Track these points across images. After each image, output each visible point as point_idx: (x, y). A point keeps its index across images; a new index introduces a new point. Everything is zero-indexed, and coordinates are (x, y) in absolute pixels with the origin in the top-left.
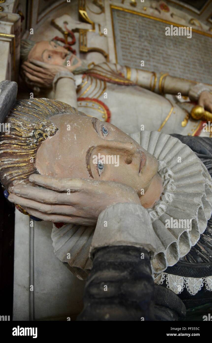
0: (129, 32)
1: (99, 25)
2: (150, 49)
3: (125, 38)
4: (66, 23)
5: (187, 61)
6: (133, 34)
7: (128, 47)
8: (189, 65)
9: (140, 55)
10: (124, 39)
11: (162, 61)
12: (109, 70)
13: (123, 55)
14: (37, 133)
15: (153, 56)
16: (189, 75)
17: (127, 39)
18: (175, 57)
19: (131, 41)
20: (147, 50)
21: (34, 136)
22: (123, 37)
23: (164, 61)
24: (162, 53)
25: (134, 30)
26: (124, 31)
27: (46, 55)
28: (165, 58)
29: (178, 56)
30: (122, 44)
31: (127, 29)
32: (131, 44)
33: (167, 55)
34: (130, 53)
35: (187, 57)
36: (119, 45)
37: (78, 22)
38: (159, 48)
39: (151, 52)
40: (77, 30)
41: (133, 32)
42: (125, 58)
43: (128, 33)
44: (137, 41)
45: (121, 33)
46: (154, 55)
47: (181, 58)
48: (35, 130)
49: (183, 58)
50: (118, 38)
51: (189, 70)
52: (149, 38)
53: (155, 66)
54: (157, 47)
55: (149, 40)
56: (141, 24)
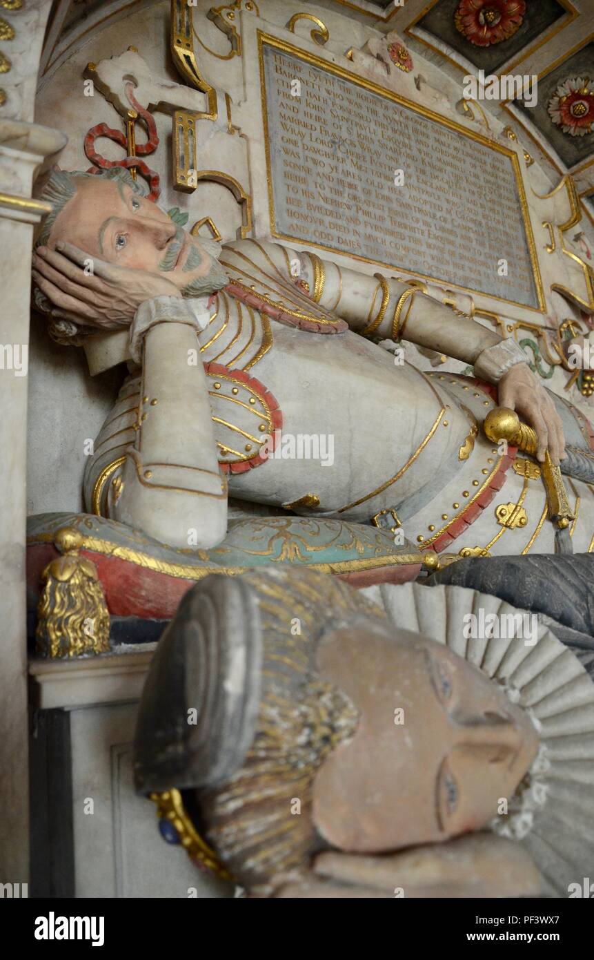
0: (305, 126)
1: (227, 98)
2: (359, 185)
3: (295, 143)
4: (131, 79)
5: (449, 226)
6: (316, 134)
7: (303, 174)
8: (451, 237)
9: (334, 202)
10: (291, 147)
11: (388, 224)
12: (271, 271)
13: (289, 200)
14: (316, 737)
15: (365, 207)
16: (451, 268)
17: (300, 150)
18: (420, 211)
19: (311, 154)
20: (351, 186)
21: (309, 744)
22: (289, 141)
23: (393, 222)
24: (388, 199)
25: (318, 119)
26: (292, 120)
27: (110, 234)
28: (397, 213)
29: (427, 208)
30: (286, 163)
31: (301, 117)
32: (310, 164)
33: (402, 205)
34: (305, 193)
35: (449, 212)
36: (279, 166)
37: (169, 82)
38: (383, 181)
39: (360, 194)
40: (164, 108)
41: (317, 125)
42: (293, 208)
43: (304, 130)
44: (326, 155)
45: (284, 126)
46: (368, 203)
47: (434, 217)
48: (312, 727)
49: (439, 214)
50: (277, 143)
51: (452, 254)
52: (358, 150)
53: (369, 237)
54: (377, 180)
55: (358, 156)
56: (337, 101)
